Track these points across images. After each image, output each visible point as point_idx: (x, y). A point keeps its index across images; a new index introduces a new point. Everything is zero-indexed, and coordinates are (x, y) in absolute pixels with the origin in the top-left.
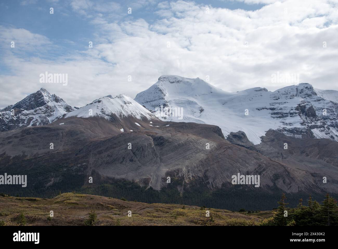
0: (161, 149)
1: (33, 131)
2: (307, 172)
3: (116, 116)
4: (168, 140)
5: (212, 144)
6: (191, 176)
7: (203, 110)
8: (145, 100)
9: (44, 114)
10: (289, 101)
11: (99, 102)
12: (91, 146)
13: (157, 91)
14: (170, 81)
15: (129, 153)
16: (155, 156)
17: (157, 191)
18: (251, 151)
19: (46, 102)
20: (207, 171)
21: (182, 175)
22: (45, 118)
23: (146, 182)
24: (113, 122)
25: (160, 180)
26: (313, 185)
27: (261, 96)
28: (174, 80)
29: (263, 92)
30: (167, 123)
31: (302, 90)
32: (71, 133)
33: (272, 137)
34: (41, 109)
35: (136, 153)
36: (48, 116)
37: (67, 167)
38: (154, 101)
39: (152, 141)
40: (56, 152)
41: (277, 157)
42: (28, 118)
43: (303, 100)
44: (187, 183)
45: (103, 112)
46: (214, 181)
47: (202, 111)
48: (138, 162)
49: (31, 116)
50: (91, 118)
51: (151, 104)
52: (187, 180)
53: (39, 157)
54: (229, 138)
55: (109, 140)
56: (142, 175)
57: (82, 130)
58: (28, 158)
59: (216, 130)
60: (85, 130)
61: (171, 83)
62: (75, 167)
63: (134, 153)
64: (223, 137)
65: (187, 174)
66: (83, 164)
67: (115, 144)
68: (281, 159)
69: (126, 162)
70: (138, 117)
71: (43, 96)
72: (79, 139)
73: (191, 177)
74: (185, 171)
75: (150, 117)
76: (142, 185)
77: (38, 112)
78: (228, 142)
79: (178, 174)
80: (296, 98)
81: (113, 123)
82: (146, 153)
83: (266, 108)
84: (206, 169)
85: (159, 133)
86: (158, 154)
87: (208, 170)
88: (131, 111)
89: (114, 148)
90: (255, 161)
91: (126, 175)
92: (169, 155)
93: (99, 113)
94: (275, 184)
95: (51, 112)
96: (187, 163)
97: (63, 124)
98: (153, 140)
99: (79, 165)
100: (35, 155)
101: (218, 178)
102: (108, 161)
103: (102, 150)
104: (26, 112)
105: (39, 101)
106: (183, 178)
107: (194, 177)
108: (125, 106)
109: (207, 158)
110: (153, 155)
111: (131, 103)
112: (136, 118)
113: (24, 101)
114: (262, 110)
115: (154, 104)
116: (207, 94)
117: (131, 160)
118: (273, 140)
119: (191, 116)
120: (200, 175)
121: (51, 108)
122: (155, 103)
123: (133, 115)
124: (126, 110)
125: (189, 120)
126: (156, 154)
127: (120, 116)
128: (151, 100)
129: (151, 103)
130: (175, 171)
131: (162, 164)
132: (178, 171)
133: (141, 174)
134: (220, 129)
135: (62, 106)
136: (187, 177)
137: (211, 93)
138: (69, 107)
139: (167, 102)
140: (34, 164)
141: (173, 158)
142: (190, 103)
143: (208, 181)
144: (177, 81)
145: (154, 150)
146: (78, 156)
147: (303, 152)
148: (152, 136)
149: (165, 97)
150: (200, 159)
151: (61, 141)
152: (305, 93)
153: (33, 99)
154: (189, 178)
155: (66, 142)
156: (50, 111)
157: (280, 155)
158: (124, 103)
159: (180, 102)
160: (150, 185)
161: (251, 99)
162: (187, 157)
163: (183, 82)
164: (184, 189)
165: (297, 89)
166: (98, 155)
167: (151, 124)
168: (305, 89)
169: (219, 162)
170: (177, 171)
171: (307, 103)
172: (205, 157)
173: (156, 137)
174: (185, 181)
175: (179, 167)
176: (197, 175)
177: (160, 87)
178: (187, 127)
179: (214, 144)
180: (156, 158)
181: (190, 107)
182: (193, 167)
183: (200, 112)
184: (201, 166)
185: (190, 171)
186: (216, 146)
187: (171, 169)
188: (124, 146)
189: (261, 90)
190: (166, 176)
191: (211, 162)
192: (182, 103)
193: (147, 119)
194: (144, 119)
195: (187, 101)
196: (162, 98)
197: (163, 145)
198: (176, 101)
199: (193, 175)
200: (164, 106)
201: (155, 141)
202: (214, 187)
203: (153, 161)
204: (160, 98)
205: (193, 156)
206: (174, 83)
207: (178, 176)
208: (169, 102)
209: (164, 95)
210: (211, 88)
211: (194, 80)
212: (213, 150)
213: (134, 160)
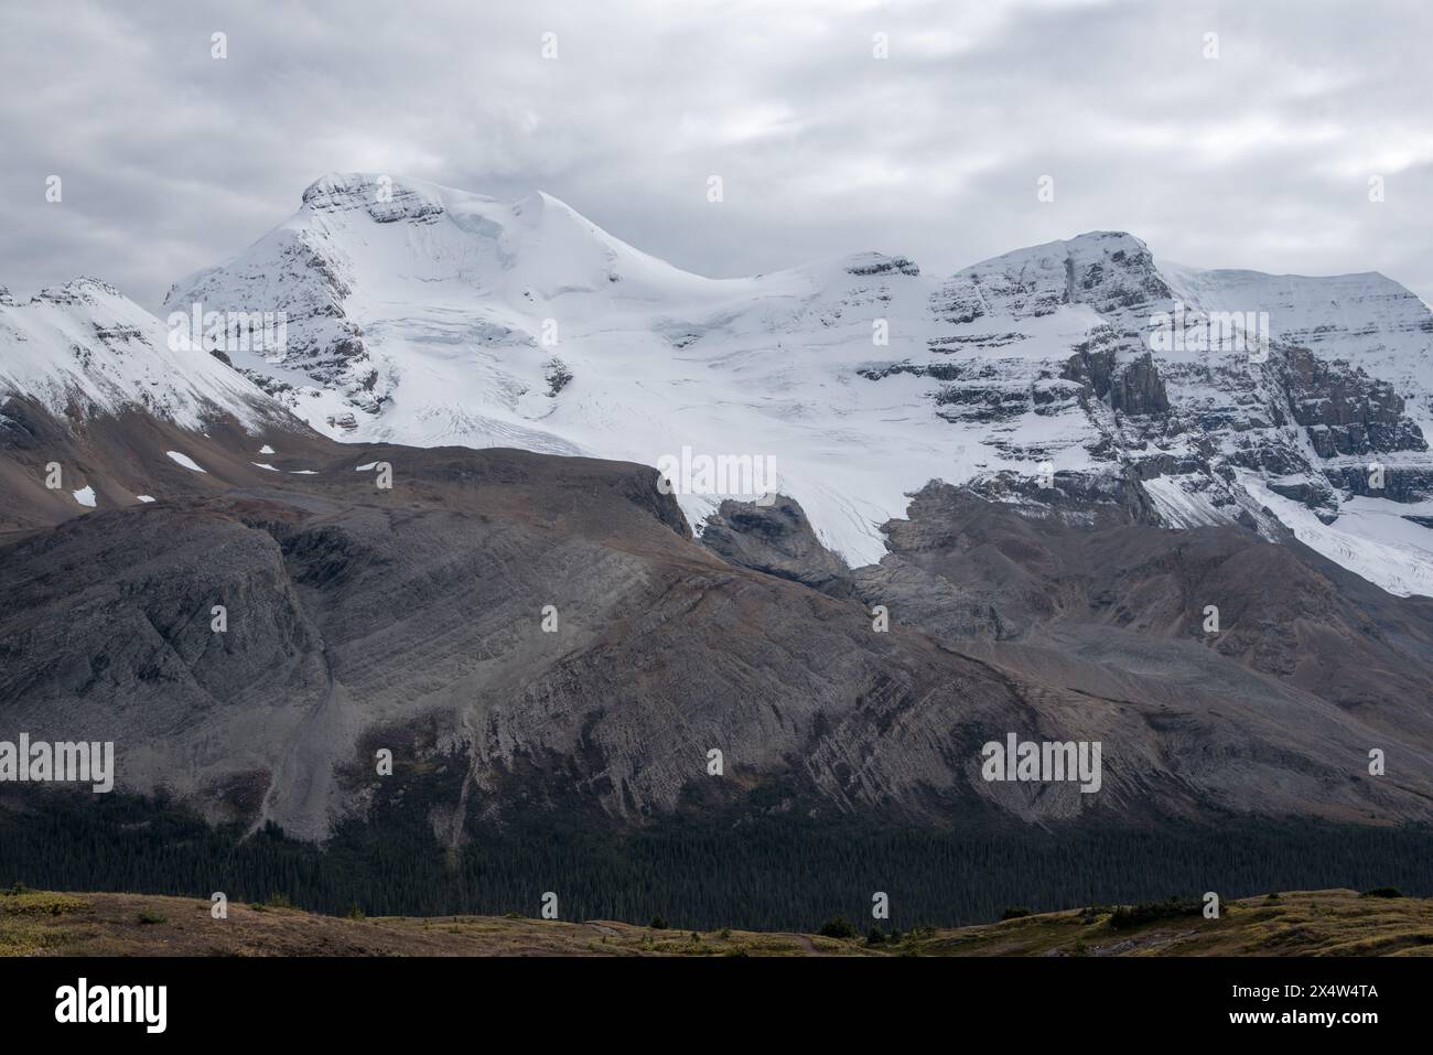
0: (334, 604)
2: (1124, 705)
3: (44, 410)
4: (369, 549)
5: (625, 568)
6: (506, 753)
7: (569, 378)
10: (1028, 326)
13: (299, 268)
14: (375, 209)
15: (135, 634)
16: (297, 645)
17: (311, 844)
18: (836, 604)
20: (595, 717)
21: (458, 746)
23: (243, 792)
25: (326, 779)
26: (1156, 775)
27: (885, 298)
28: (398, 207)
29: (894, 282)
30: (364, 451)
31: (1096, 268)
33: (945, 524)
35: (175, 629)
39: (274, 558)
41: (971, 631)
43: (1100, 321)
44: (485, 794)
46: (636, 772)
47: (560, 382)
48: (192, 683)
52: (487, 775)
54: (712, 533)
56: (215, 757)
59: (647, 492)
61: (378, 221)
63: (165, 632)
64: (682, 527)
65: (483, 737)
67: (43, 579)
68: (990, 640)
69: (118, 684)
70: (187, 418)
73: (510, 758)
74: (470, 721)
75: (259, 416)
76: (215, 816)
78: (713, 556)
79: (432, 742)
80: (1063, 309)
83: (911, 369)
84: (593, 705)
85: (321, 511)
86: (314, 632)
87: (601, 714)
88: (137, 383)
89: (35, 603)
90: (858, 654)
92: (376, 636)
94: (962, 775)
96: (484, 672)
98: (285, 552)
101: (659, 758)
106: (460, 761)
107: (526, 754)
108: (100, 353)
109: (600, 646)
110: (281, 636)
111: (137, 335)
112: (172, 422)
114: (891, 376)
116: (588, 290)
117: (149, 674)
118: (946, 543)
119: (503, 415)
120: (562, 741)
123: (150, 408)
124: (105, 373)
125: (488, 433)
126: (299, 633)
127: (72, 411)
130: (413, 725)
131: (339, 686)
132: (432, 725)
133: (210, 750)
136: (486, 759)
137: (612, 280)
139: (361, 328)
141: (401, 651)
142: (491, 336)
143: (602, 774)
144: (414, 208)
145: (290, 610)
147: (1100, 603)
148: (275, 530)
149: (346, 305)
150: (560, 653)
152: (1108, 284)
154: (498, 762)
157: (984, 621)
158: (95, 332)
159: (434, 334)
160: (267, 812)
161: (828, 318)
162: (485, 641)
163: (449, 216)
164: (469, 826)
165: (1069, 263)
167: (266, 459)
168: (1109, 265)
169: (661, 665)
170: (428, 727)
171: (1124, 341)
172: (587, 640)
173: (299, 537)
174: (473, 782)
175: (440, 699)
176: (542, 744)
177: (316, 243)
178: (482, 473)
179: (637, 566)
180: (299, 655)
181: (491, 363)
182: (518, 697)
183: (551, 389)
184: (561, 695)
185: (501, 722)
186: (645, 579)
187: (391, 713)
188: (105, 591)
189: (882, 268)
190: (360, 755)
191: (619, 669)
192: (447, 339)
193: (244, 430)
194: (220, 426)
195: (479, 328)
196: (329, 308)
197: (341, 582)
198: (412, 325)
199: (517, 746)
200: (341, 356)
201: (294, 555)
202: (639, 804)
203: (285, 675)
204: (319, 311)
205: (516, 637)
206: (396, 220)
207: (433, 752)
208: (372, 330)
209: (340, 293)
210: (611, 256)
211: (514, 209)
212: (632, 601)
213: (164, 671)
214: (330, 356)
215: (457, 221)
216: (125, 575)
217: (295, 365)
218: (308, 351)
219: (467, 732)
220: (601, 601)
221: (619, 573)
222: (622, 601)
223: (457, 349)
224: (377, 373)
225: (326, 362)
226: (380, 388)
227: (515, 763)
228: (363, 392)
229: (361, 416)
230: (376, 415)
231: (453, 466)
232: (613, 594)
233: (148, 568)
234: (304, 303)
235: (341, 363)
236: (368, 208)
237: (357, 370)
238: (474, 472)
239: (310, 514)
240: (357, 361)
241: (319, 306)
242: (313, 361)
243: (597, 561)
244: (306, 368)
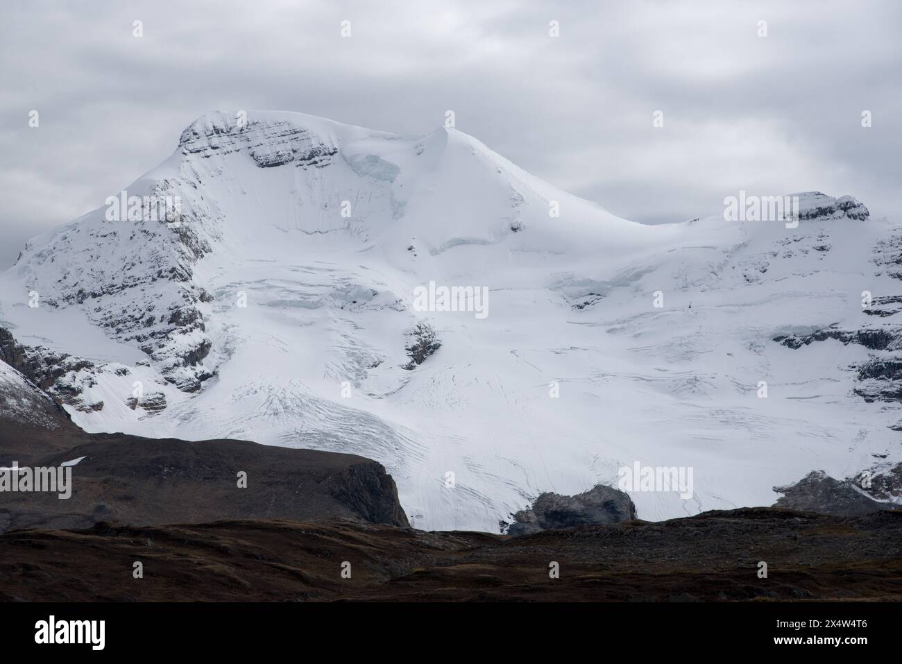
7: (436, 348)
8: (70, 281)
14: (259, 152)
27: (822, 249)
28: (284, 149)
38: (123, 287)
47: (423, 352)
51: (99, 310)
61: (262, 165)
83: (837, 335)
114: (815, 343)
115: (116, 311)
116: (484, 242)
122: (125, 307)
125: (301, 415)
128: (108, 281)
129: (106, 300)
137: (514, 230)
139: (210, 292)
142: (356, 299)
144: (304, 149)
149: (197, 266)
159: (293, 297)
161: (752, 273)
163: (344, 157)
181: (348, 330)
183: (409, 360)
189: (823, 212)
192: (305, 303)
195: (342, 290)
196: (173, 270)
198: (270, 287)
200: (173, 326)
204: (163, 274)
206: (282, 163)
208: (222, 293)
209: (196, 252)
210: (517, 200)
211: (416, 147)
214: (165, 326)
215: (352, 164)
217: (128, 335)
218: (144, 320)
223: (314, 314)
224: (209, 346)
225: (159, 333)
228: (181, 369)
229: (174, 396)
230: (194, 394)
234: (149, 264)
236: (251, 151)
240: (184, 332)
241: (163, 268)
244: (139, 339)
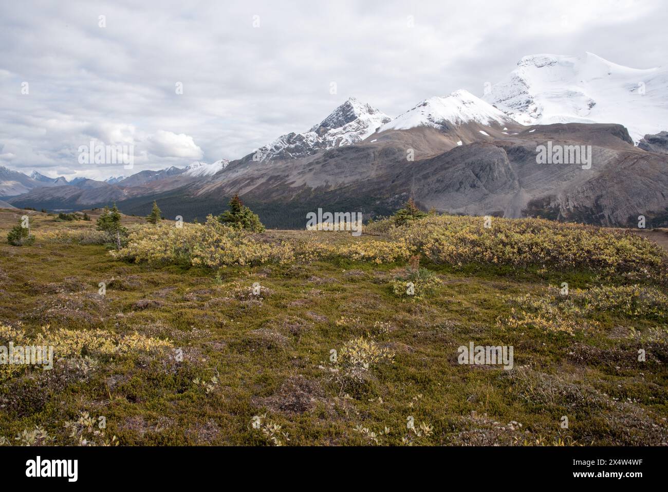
0: (521, 167)
1: (337, 152)
3: (450, 123)
4: (531, 152)
5: (610, 154)
6: (571, 207)
8: (497, 98)
9: (355, 131)
11: (425, 105)
12: (412, 167)
13: (516, 82)
15: (469, 176)
16: (511, 178)
19: (356, 115)
20: (599, 197)
21: (557, 205)
22: (357, 137)
24: (446, 132)
25: (519, 214)
28: (544, 63)
30: (532, 127)
32: (386, 152)
34: (351, 126)
35: (479, 174)
36: (361, 134)
37: (379, 199)
38: (511, 97)
39: (505, 155)
40: (367, 179)
42: (336, 138)
44: (565, 218)
45: (430, 119)
46: (613, 213)
47: (592, 105)
48: (484, 189)
49: (339, 136)
50: (413, 130)
51: (506, 103)
52: (565, 213)
53: (345, 187)
54: (641, 144)
55: (439, 157)
56: (490, 208)
57: (401, 146)
58: (332, 189)
59: (619, 132)
60: (404, 146)
61: (538, 67)
62: (391, 199)
63: (476, 175)
64: (631, 142)
65: (564, 203)
66: (402, 194)
67: (448, 163)
69: (465, 189)
70: (485, 122)
71: (352, 108)
72: (396, 160)
73: (573, 209)
74: (560, 198)
75: (504, 120)
77: (347, 130)
79: (549, 204)
81: (446, 134)
82: (496, 174)
84: (599, 193)
85: (518, 142)
86: (516, 175)
87: (601, 196)
88: (473, 114)
89: (445, 169)
91: (464, 207)
92: (533, 175)
93: (425, 121)
95: (364, 128)
96: (565, 185)
97: (376, 140)
98: (507, 154)
99: (396, 196)
100: (340, 185)
101: (621, 209)
102: (437, 188)
103: (428, 173)
104: (333, 131)
105: (348, 115)
106: (557, 209)
107: (577, 207)
109: (601, 177)
110: (507, 176)
111: (473, 102)
112: (481, 123)
113: (330, 118)
115: (511, 103)
116: (601, 78)
117: (473, 186)
119: (574, 116)
120: (589, 204)
121: (363, 123)
122: (513, 102)
123: (476, 121)
126: (511, 175)
127: (457, 123)
128: (507, 97)
129: (507, 101)
130: (543, 199)
131: (522, 189)
132: (549, 199)
133: (489, 206)
134: (626, 129)
135: (378, 118)
136: (565, 209)
137: (609, 74)
138: (387, 119)
139: (533, 97)
140: (338, 197)
141: (540, 179)
142: (571, 95)
143: (601, 213)
144: (549, 62)
145: (509, 169)
146: (395, 183)
148: (505, 148)
149: (529, 91)
150: (588, 179)
151: (373, 164)
153: (341, 113)
154: (568, 210)
155: (380, 164)
156: (362, 127)
158: (462, 103)
159: (554, 96)
162: (565, 176)
166: (423, 181)
167: (505, 131)
169: (622, 181)
170: (548, 200)
172: (597, 174)
173: (512, 149)
174: (561, 215)
175: (551, 192)
176: (582, 205)
177: (522, 76)
178: (566, 130)
179: (614, 153)
180: (511, 181)
181: (571, 102)
182: (575, 191)
183: (589, 107)
184: (588, 190)
185: (569, 198)
186: (617, 157)
187: (537, 196)
188: (461, 166)
190: (529, 207)
191: (608, 183)
192: (558, 97)
193: (499, 124)
194: (494, 124)
195: (567, 93)
196: (524, 92)
197: (523, 161)
199: (574, 205)
200: (527, 104)
201: (510, 154)
202: (614, 222)
203: (508, 186)
204: (522, 93)
205: (574, 174)
207: (549, 206)
208: (536, 96)
209: (527, 88)
212: (612, 163)
213: (477, 185)
214: (525, 105)
216: (467, 161)
217: (515, 108)
218: (519, 104)
219: (559, 201)
220: (602, 163)
221: (608, 155)
222: (609, 163)
223: (560, 99)
225: (523, 106)
226: (538, 112)
227: (574, 210)
231: (557, 129)
232: (606, 161)
233: (473, 159)
234: (517, 91)
235: (527, 106)
237: (531, 107)
238: (563, 130)
239: (515, 143)
240: (532, 105)
242: (520, 106)
243: (601, 152)
244: (518, 108)
